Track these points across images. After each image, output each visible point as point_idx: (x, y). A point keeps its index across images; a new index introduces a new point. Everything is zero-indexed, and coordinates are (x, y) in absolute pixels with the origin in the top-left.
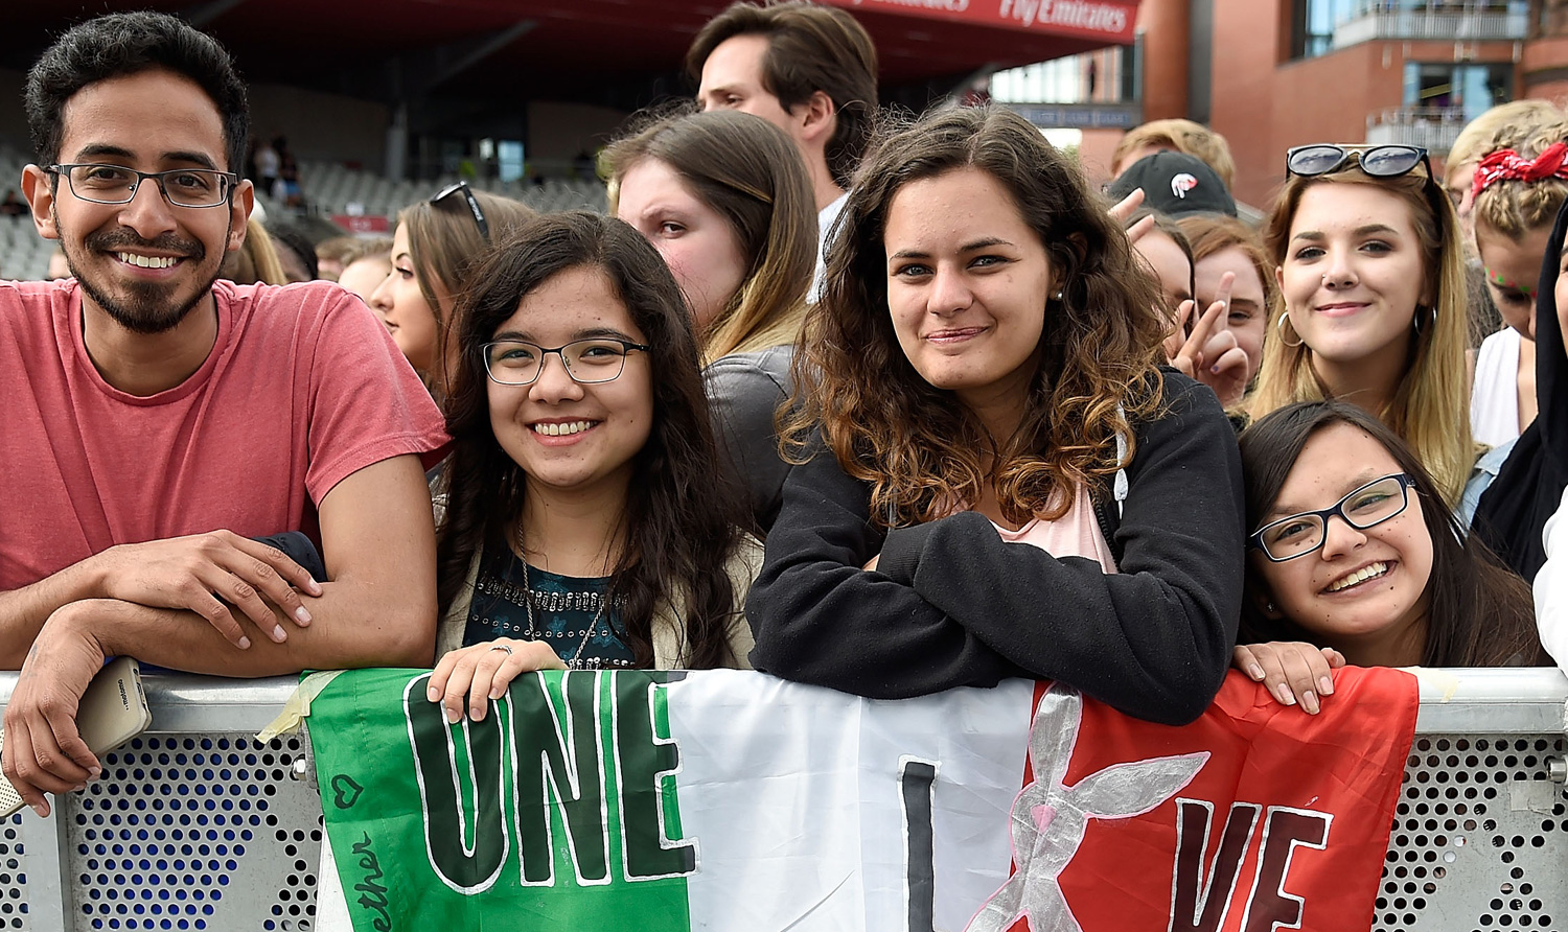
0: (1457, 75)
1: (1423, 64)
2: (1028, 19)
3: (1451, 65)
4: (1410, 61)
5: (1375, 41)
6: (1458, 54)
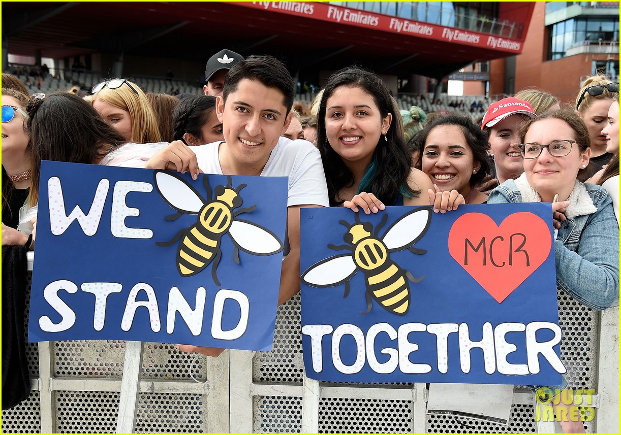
0: (608, 64)
1: (598, 61)
2: (494, 46)
3: (606, 62)
4: (594, 60)
5: (583, 54)
6: (609, 58)
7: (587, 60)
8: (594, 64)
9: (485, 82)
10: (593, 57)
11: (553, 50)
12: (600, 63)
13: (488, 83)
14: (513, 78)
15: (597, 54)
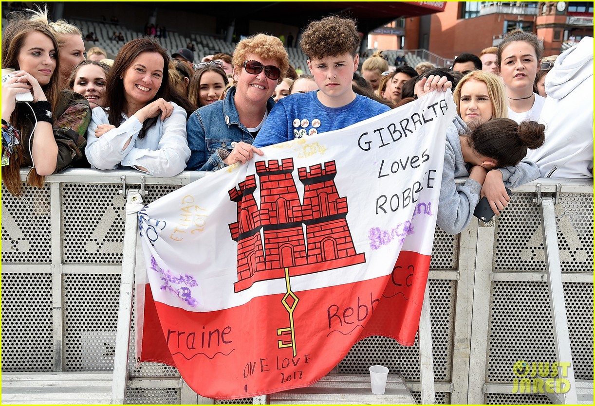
0: (517, 24)
1: (509, 21)
2: (421, 3)
4: (505, 20)
5: (496, 13)
6: (520, 18)
7: (499, 20)
8: (506, 23)
9: (400, 38)
10: (505, 17)
11: (467, 9)
12: (510, 23)
13: (403, 38)
14: (428, 34)
15: (507, 14)
